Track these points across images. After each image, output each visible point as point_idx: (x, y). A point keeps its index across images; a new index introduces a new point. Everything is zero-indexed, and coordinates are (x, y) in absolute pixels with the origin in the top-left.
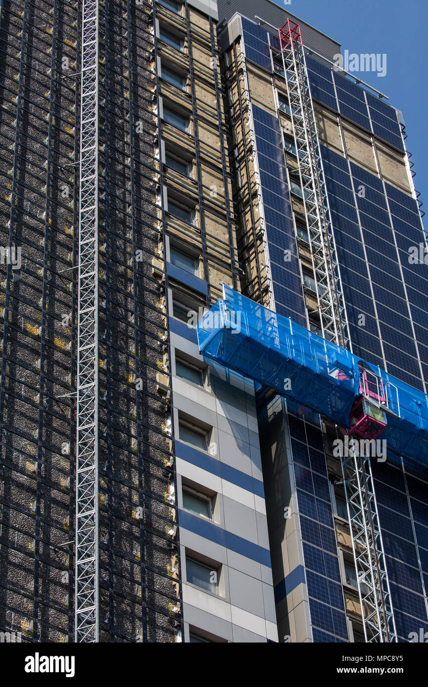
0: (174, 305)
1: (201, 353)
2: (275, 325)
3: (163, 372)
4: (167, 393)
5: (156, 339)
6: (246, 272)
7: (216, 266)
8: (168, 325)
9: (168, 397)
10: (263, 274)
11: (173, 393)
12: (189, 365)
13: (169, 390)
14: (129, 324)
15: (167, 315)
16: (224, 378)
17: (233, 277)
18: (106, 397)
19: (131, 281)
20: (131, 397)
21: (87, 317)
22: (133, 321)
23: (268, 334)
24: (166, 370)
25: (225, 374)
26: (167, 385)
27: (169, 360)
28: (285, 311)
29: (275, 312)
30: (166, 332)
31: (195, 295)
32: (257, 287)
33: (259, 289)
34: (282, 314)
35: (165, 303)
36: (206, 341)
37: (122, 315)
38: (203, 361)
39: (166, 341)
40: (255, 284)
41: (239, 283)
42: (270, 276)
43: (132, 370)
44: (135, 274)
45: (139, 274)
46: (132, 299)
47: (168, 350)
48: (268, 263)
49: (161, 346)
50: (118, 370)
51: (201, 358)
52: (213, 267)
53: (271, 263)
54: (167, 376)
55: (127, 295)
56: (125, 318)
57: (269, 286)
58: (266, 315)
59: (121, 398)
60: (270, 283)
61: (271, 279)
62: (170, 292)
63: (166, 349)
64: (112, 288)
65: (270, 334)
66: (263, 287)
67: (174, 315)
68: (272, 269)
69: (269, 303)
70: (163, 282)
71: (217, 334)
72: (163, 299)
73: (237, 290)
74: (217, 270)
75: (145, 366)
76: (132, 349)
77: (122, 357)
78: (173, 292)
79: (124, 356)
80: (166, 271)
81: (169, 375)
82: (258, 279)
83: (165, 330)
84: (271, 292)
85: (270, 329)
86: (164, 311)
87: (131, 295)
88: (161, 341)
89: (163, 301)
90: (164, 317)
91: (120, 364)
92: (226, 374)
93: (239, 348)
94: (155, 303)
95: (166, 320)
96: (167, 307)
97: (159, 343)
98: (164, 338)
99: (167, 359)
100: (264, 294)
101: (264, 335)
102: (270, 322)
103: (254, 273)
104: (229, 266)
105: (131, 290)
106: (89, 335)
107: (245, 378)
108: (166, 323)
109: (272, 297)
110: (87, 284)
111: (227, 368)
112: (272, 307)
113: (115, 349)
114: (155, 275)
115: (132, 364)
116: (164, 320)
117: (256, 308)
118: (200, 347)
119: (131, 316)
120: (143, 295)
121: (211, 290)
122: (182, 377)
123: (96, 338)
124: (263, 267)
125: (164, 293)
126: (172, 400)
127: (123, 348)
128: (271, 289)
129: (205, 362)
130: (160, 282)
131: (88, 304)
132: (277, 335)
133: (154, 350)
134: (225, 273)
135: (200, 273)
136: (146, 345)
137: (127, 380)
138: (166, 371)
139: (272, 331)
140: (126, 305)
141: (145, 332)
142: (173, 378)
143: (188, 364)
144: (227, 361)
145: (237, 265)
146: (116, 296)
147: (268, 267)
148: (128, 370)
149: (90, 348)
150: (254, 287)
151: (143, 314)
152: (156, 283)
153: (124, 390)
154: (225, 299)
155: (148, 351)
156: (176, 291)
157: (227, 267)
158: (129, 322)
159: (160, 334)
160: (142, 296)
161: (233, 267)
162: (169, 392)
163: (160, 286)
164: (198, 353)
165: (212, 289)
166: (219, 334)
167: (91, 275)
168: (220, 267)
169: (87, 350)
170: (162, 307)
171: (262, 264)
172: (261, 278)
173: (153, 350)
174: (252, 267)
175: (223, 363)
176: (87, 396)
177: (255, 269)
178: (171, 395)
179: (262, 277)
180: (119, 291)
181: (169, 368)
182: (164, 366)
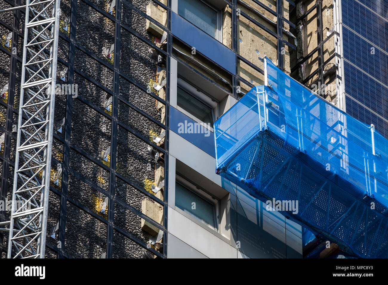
0: (179, 87)
1: (218, 171)
2: (343, 134)
3: (153, 198)
4: (157, 234)
5: (145, 142)
6: (299, 39)
7: (252, 25)
8: (167, 118)
9: (159, 241)
10: (328, 46)
11: (169, 235)
12: (197, 190)
13: (162, 230)
14: (102, 111)
15: (166, 103)
16: (253, 219)
17: (278, 47)
18: (57, 233)
19: (111, 39)
20: (97, 237)
21: (35, 95)
22: (110, 108)
23: (330, 148)
24: (159, 196)
25: (255, 211)
26: (159, 219)
27: (165, 178)
28: (360, 113)
29: (345, 111)
30: (163, 130)
31: (213, 71)
32: (315, 67)
33: (318, 72)
34: (355, 116)
35: (165, 82)
36: (229, 153)
37: (91, 95)
38: (221, 185)
39: (162, 146)
40: (312, 62)
41: (287, 59)
42: (340, 50)
43: (102, 191)
44: (119, 27)
45: (124, 28)
46: (111, 69)
47: (163, 162)
48: (339, 28)
49: (153, 153)
50: (79, 189)
51: (217, 180)
52: (247, 27)
53: (343, 28)
54: (159, 205)
55: (103, 62)
56: (97, 101)
57: (337, 68)
58: (329, 116)
59: (81, 236)
60: (339, 62)
61: (342, 56)
62: (174, 63)
63: (160, 160)
64: (79, 49)
65: (334, 149)
66: (328, 67)
67: (179, 104)
68: (344, 39)
69: (335, 96)
70: (164, 46)
71: (249, 143)
72: (161, 74)
73: (284, 70)
74: (253, 33)
75: (124, 185)
76: (106, 154)
77: (87, 167)
78: (179, 66)
79: (92, 165)
80: (169, 27)
81: (164, 204)
82: (319, 54)
83: (161, 126)
84: (340, 78)
85: (333, 140)
86: (162, 95)
87: (109, 63)
88: (154, 145)
89: (160, 78)
90: (160, 105)
91: (83, 178)
92: (257, 210)
93: (284, 169)
94: (147, 80)
95: (163, 110)
96: (167, 89)
97: (149, 148)
98: (158, 140)
99: (161, 177)
100: (328, 80)
101: (323, 148)
102: (335, 128)
103: (313, 44)
104: (275, 29)
105: (109, 55)
106: (38, 127)
107: (288, 221)
108: (163, 116)
109: (340, 87)
110: (38, 39)
111: (259, 201)
112: (341, 104)
113: (78, 152)
114: (151, 32)
115: (102, 180)
116: (160, 109)
117: (311, 103)
118: (219, 162)
119: (108, 98)
120: (129, 64)
121: (241, 66)
122: (183, 210)
123: (50, 132)
124: (328, 34)
125: (165, 65)
126: (166, 247)
127: (91, 153)
128: (340, 72)
129: (223, 187)
130: (158, 45)
131: (39, 73)
132: (346, 151)
133: (141, 159)
134: (266, 40)
135: (225, 36)
136: (129, 151)
137: (92, 206)
138: (159, 198)
139: (337, 145)
140: (99, 80)
141: (129, 128)
142: (170, 210)
143: (194, 188)
144: (263, 191)
145: (287, 27)
146: (84, 62)
147: (338, 34)
148: (95, 189)
149: (37, 149)
150: (310, 66)
151: (126, 97)
152: (151, 46)
153: (87, 224)
154: (266, 84)
155: (131, 160)
156: (183, 63)
157: (271, 29)
158: (103, 109)
159: (152, 134)
160: (126, 66)
161: (280, 29)
162: (161, 233)
163: (157, 51)
164: (214, 171)
165: (242, 64)
166: (252, 143)
167: (47, 24)
168: (258, 29)
169: (31, 152)
170: (158, 88)
171: (328, 29)
172: (324, 53)
173: (139, 159)
174: (308, 33)
175: (256, 193)
176: (27, 229)
177: (315, 36)
178: (165, 239)
179: (327, 50)
180: (89, 54)
181: (165, 192)
182: (156, 188)
